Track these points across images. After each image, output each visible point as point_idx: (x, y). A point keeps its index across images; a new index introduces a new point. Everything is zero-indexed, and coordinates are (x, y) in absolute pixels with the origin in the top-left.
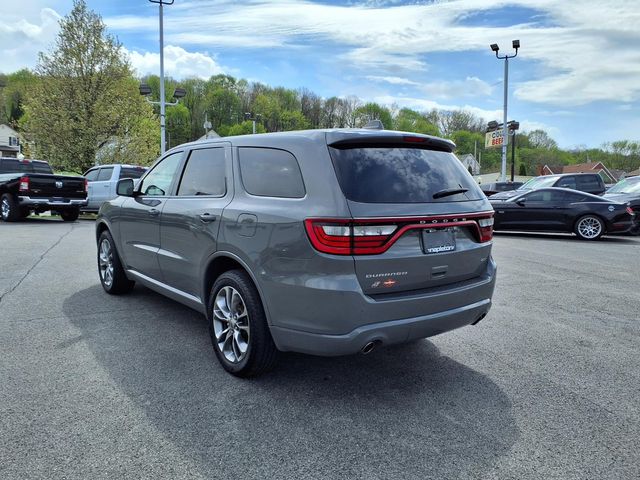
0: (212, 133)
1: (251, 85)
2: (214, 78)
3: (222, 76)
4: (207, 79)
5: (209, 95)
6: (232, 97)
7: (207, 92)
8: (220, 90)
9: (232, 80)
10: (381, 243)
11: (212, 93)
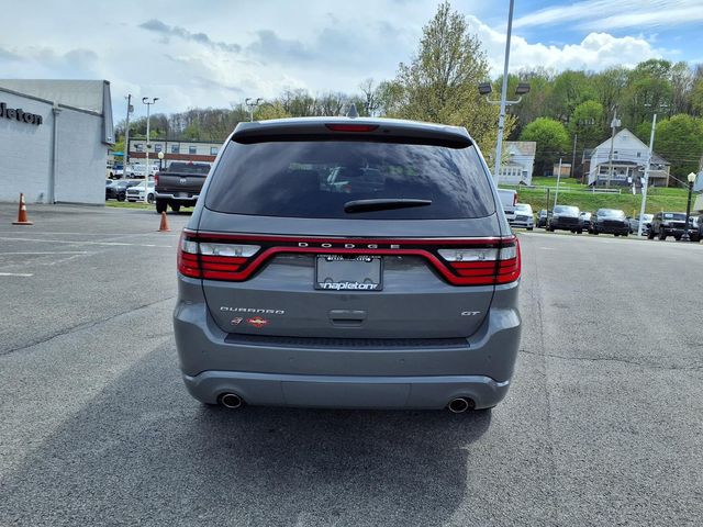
0: (625, 132)
1: (694, 68)
2: (642, 65)
3: (652, 62)
4: (632, 67)
5: (632, 87)
6: (663, 86)
7: (629, 83)
8: (648, 80)
9: (666, 65)
10: (237, 267)
11: (636, 83)
